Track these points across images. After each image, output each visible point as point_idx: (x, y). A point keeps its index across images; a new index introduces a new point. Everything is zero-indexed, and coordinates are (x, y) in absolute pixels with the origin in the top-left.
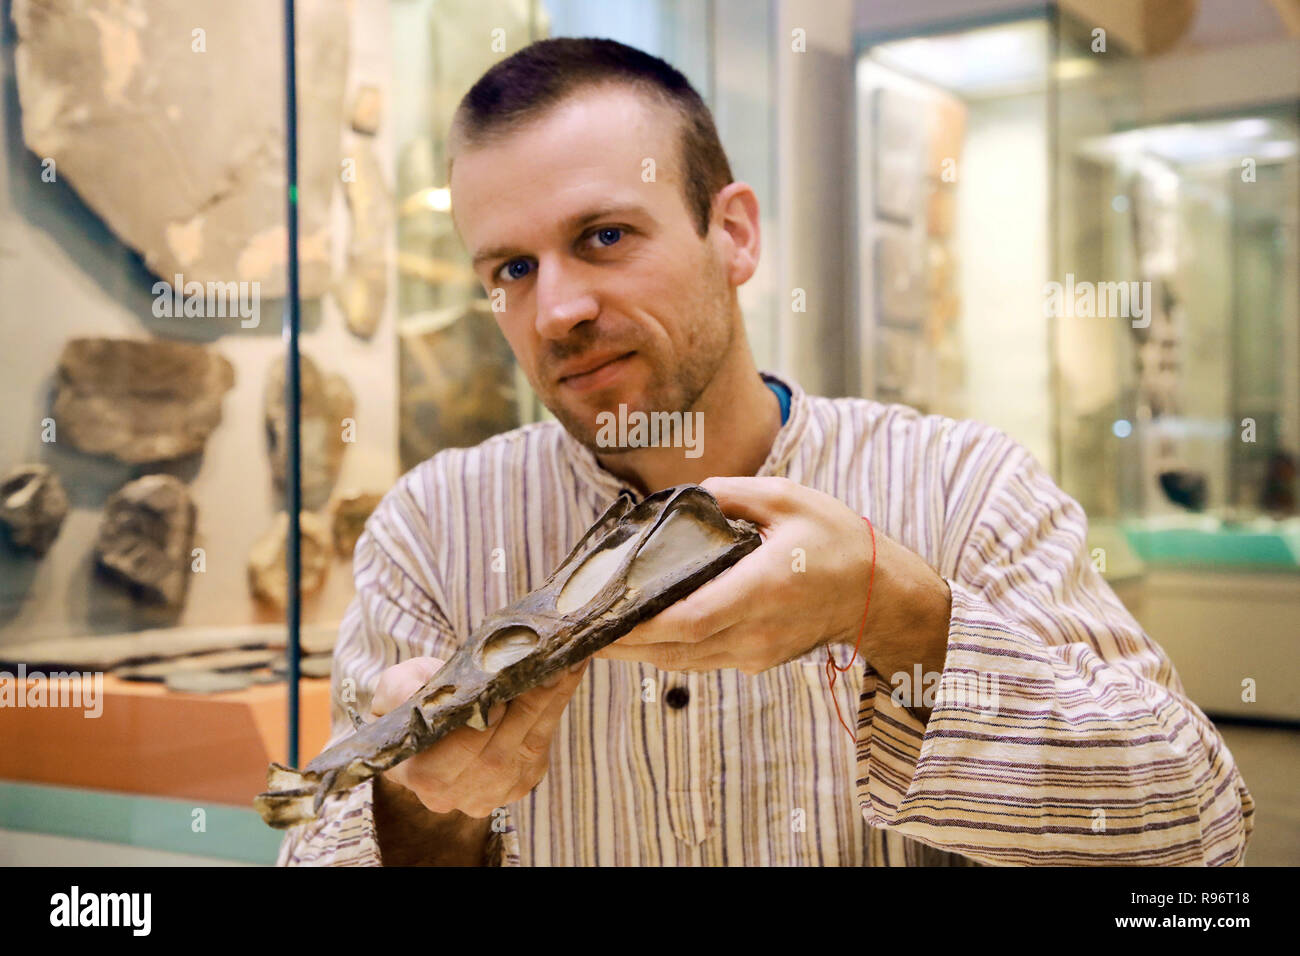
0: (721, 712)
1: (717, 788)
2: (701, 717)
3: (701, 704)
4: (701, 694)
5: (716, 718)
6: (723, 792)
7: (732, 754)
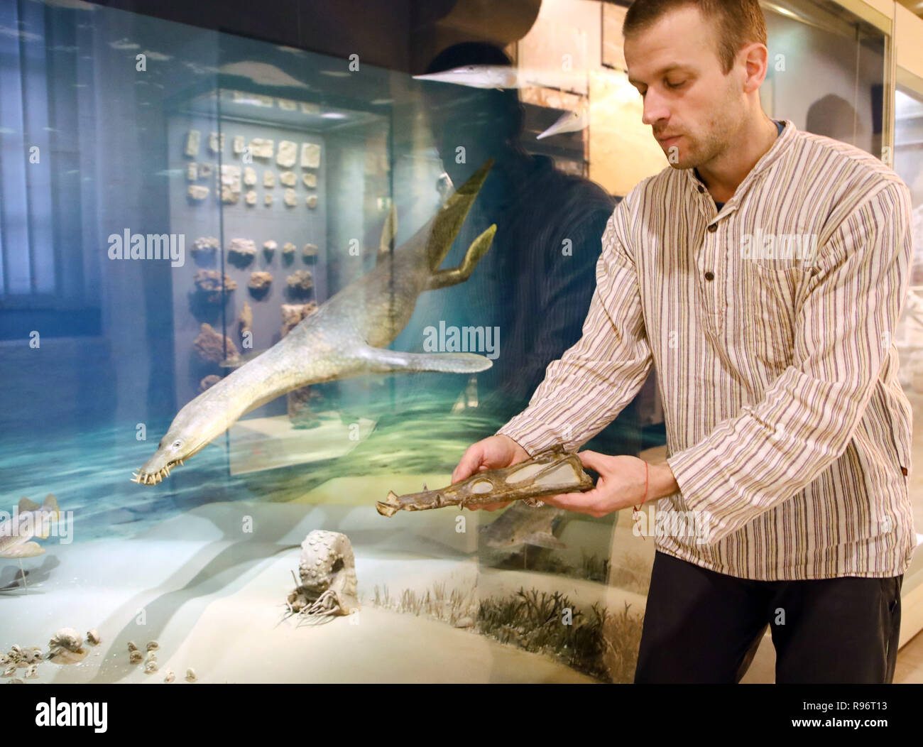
0: (726, 282)
1: (724, 313)
2: (718, 284)
3: (719, 279)
4: (719, 274)
5: (724, 285)
6: (726, 315)
7: (730, 300)
